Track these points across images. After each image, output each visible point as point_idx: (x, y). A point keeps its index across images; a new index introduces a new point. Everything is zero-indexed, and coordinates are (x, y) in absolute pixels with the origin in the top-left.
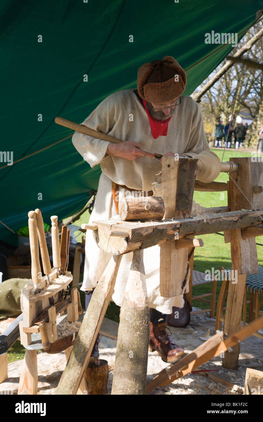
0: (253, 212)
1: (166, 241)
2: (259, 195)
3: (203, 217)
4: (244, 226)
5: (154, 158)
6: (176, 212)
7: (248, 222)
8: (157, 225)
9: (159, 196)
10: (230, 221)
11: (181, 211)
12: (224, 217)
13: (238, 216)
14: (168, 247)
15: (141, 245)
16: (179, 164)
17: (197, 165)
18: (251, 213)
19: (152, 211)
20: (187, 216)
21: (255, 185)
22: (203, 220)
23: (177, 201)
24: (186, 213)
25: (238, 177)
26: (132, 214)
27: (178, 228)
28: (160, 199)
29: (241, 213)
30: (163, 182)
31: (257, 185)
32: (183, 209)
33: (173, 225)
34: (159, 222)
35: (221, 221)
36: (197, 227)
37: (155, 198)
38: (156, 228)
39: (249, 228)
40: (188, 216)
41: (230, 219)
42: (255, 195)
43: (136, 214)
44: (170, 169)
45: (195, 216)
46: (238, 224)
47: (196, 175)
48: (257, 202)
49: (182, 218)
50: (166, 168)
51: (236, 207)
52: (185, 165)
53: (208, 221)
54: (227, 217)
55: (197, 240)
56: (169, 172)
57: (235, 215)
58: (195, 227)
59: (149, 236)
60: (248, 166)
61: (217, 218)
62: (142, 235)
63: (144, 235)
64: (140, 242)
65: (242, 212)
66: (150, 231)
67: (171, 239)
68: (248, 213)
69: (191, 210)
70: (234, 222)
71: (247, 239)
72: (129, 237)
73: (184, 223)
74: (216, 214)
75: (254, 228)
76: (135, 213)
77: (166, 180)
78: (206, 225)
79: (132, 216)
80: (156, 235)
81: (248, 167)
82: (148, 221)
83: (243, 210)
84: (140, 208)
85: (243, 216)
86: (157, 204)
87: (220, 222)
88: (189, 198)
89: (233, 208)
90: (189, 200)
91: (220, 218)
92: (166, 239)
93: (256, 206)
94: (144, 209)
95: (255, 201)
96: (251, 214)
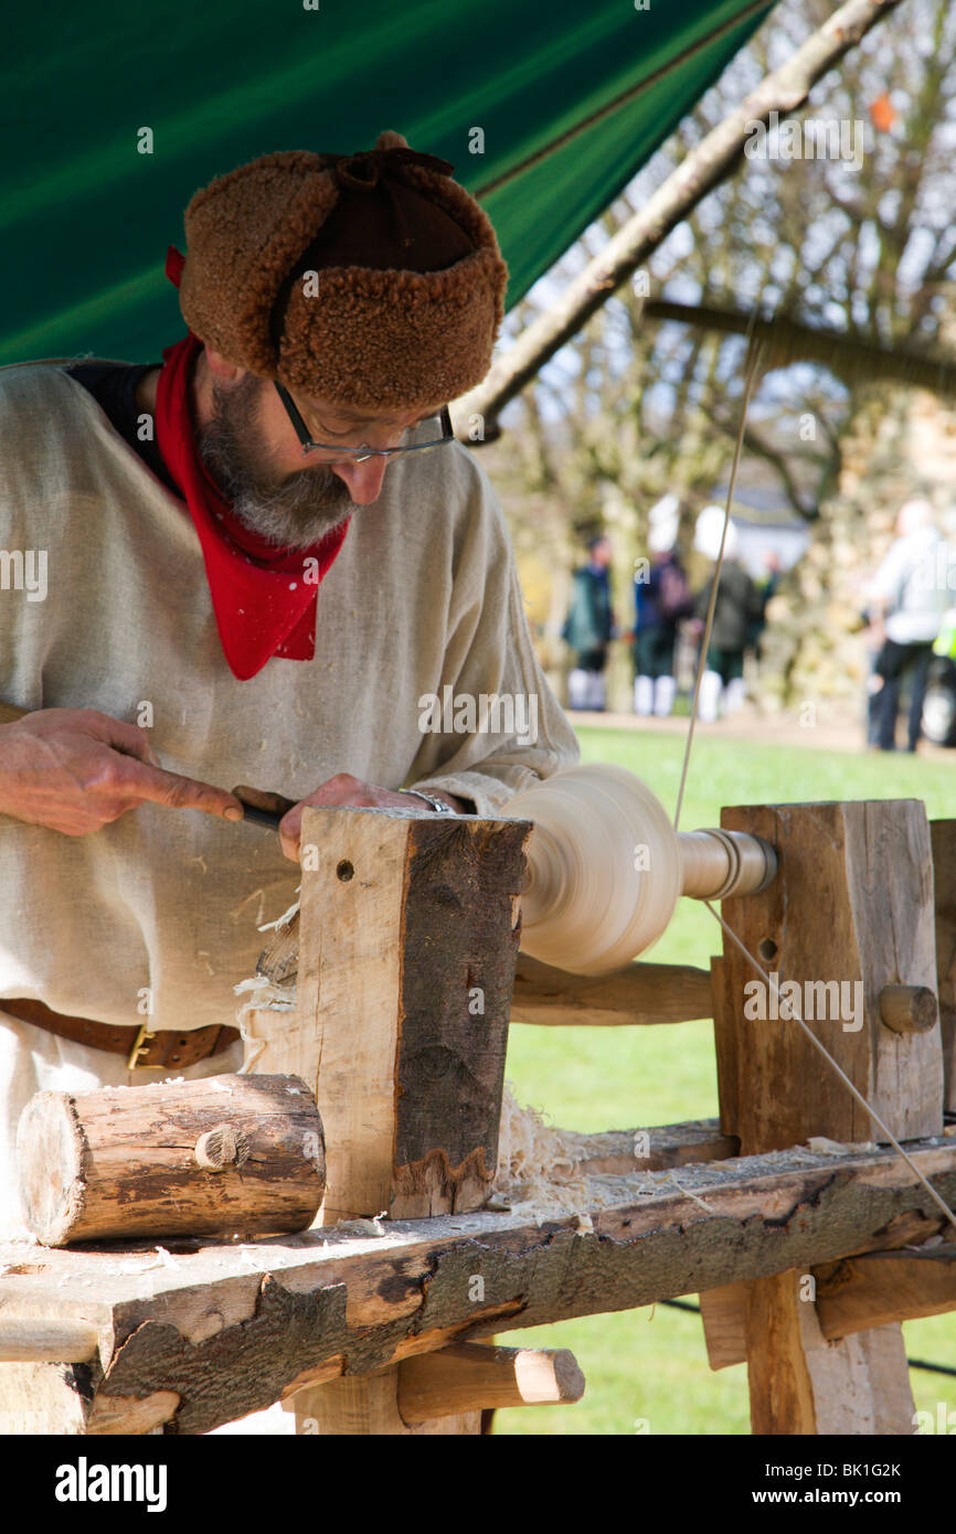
0: (886, 1159)
1: (339, 1369)
2: (914, 1047)
3: (573, 1200)
4: (831, 1253)
5: (234, 816)
6: (395, 1176)
7: (858, 1226)
8: (278, 1267)
9: (287, 1073)
10: (744, 1223)
11: (428, 1164)
12: (703, 1196)
13: (790, 1185)
14: (351, 1415)
15: (178, 1410)
16: (411, 855)
17: (523, 857)
18: (871, 1162)
19: (242, 1173)
20: (470, 1194)
21: (890, 977)
22: (574, 1223)
23: (405, 1101)
24: (465, 1177)
25: (782, 930)
26: (114, 1202)
27: (419, 1284)
28: (294, 1091)
29: (809, 1166)
30: (310, 973)
31: (898, 980)
32: (441, 1149)
33: (384, 1262)
34: (290, 1246)
35: (687, 1224)
36: (538, 1267)
37: (256, 1082)
38: (273, 1286)
39: (860, 1262)
40: (478, 1199)
41: (744, 1207)
42: (889, 1046)
43: (138, 1199)
44: (351, 893)
45: (522, 1194)
46: (797, 1238)
47: (518, 926)
48: (908, 1090)
49: (435, 1213)
50: (326, 884)
51: (772, 1123)
52: (448, 866)
53: (606, 1226)
54: (722, 1193)
55: (542, 1360)
56: (347, 911)
57: (772, 1179)
58: (525, 1270)
59: (228, 1347)
60: (841, 858)
61: (662, 1205)
62: (186, 1340)
63: (198, 1337)
64: (171, 1390)
65: (812, 1160)
66: (238, 1310)
67: (372, 1357)
68: (856, 1164)
69: (491, 1156)
70: (772, 1230)
71: (852, 1341)
72: (99, 1362)
73: (454, 1244)
74: (650, 1173)
75: (892, 1264)
76: (132, 1194)
77: (331, 965)
78: (594, 1252)
79: (109, 1215)
80: (277, 1338)
81: (843, 867)
82: (220, 1243)
83: (820, 1143)
84: (165, 1157)
85: (822, 1189)
86: (277, 1122)
87: (682, 1231)
88: (479, 1078)
89: (758, 1132)
90: (477, 1089)
91: (680, 1201)
92: (338, 1357)
93: (900, 1114)
94: (193, 1163)
95: (894, 1083)
96: (869, 1172)
